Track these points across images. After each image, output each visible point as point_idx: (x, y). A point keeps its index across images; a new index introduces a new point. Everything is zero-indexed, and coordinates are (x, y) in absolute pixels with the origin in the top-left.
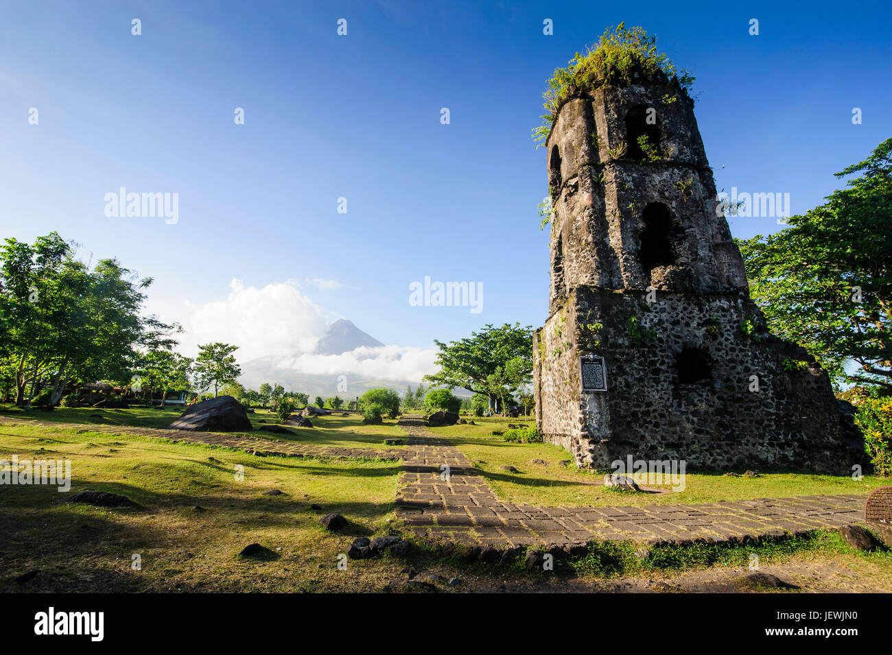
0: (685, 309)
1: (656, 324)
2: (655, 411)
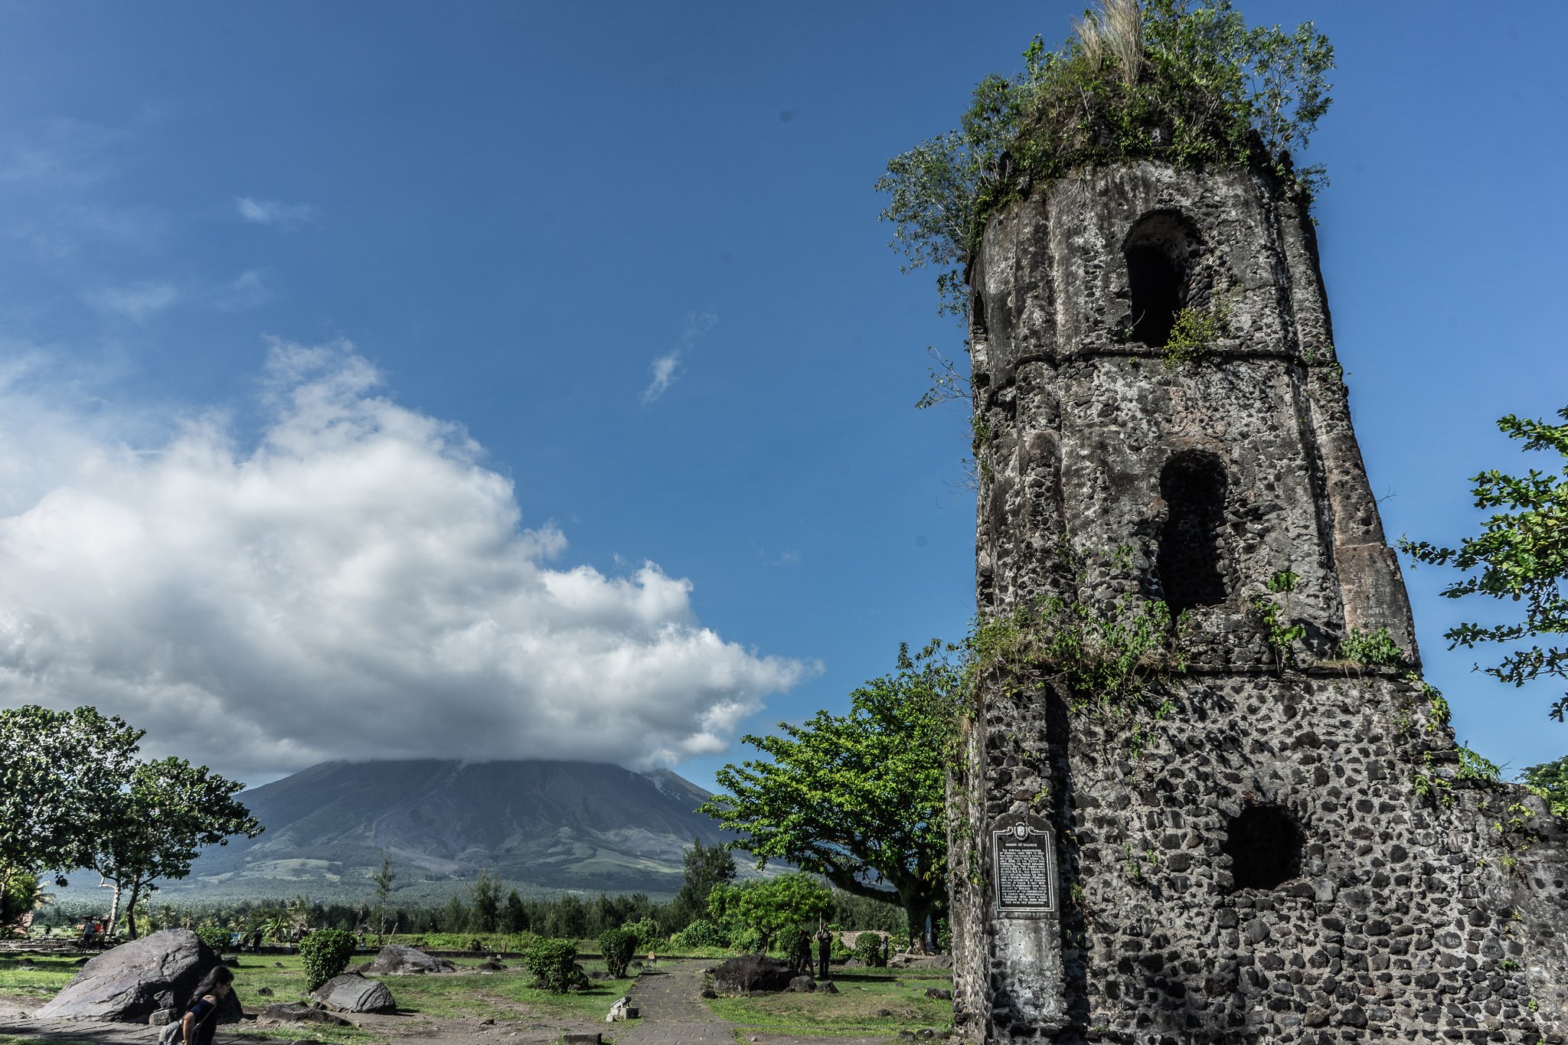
2: (1174, 956)
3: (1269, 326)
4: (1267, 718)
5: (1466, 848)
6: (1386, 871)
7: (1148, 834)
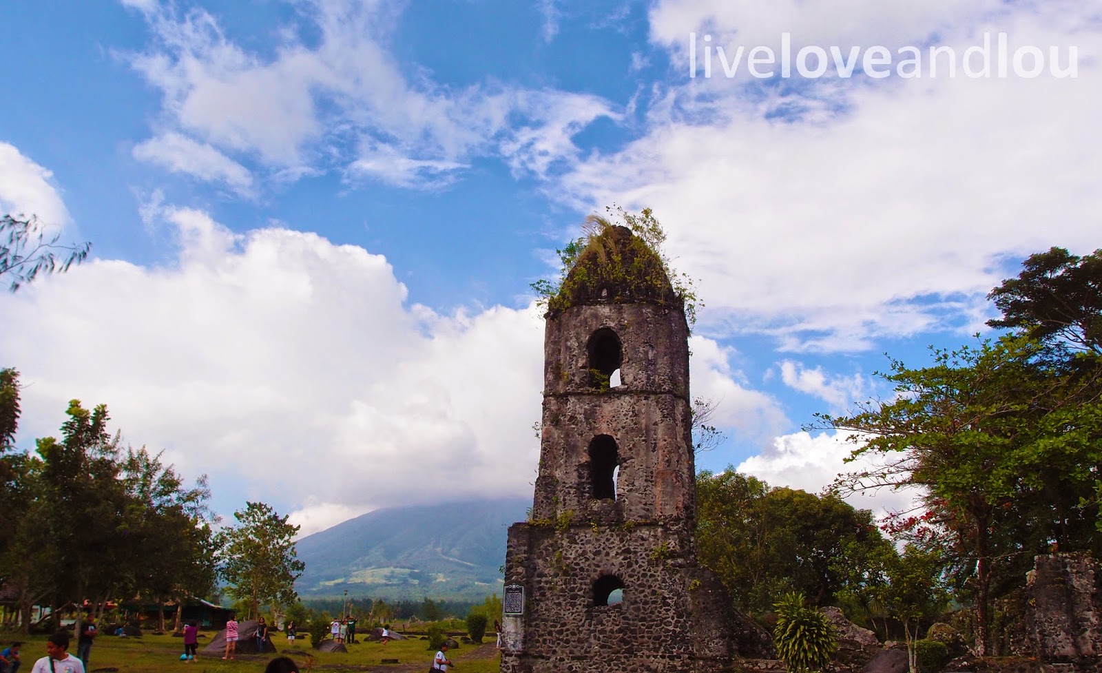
0: (608, 540)
2: (568, 630)
3: (640, 379)
4: (613, 543)
5: (680, 590)
6: (648, 599)
7: (564, 586)
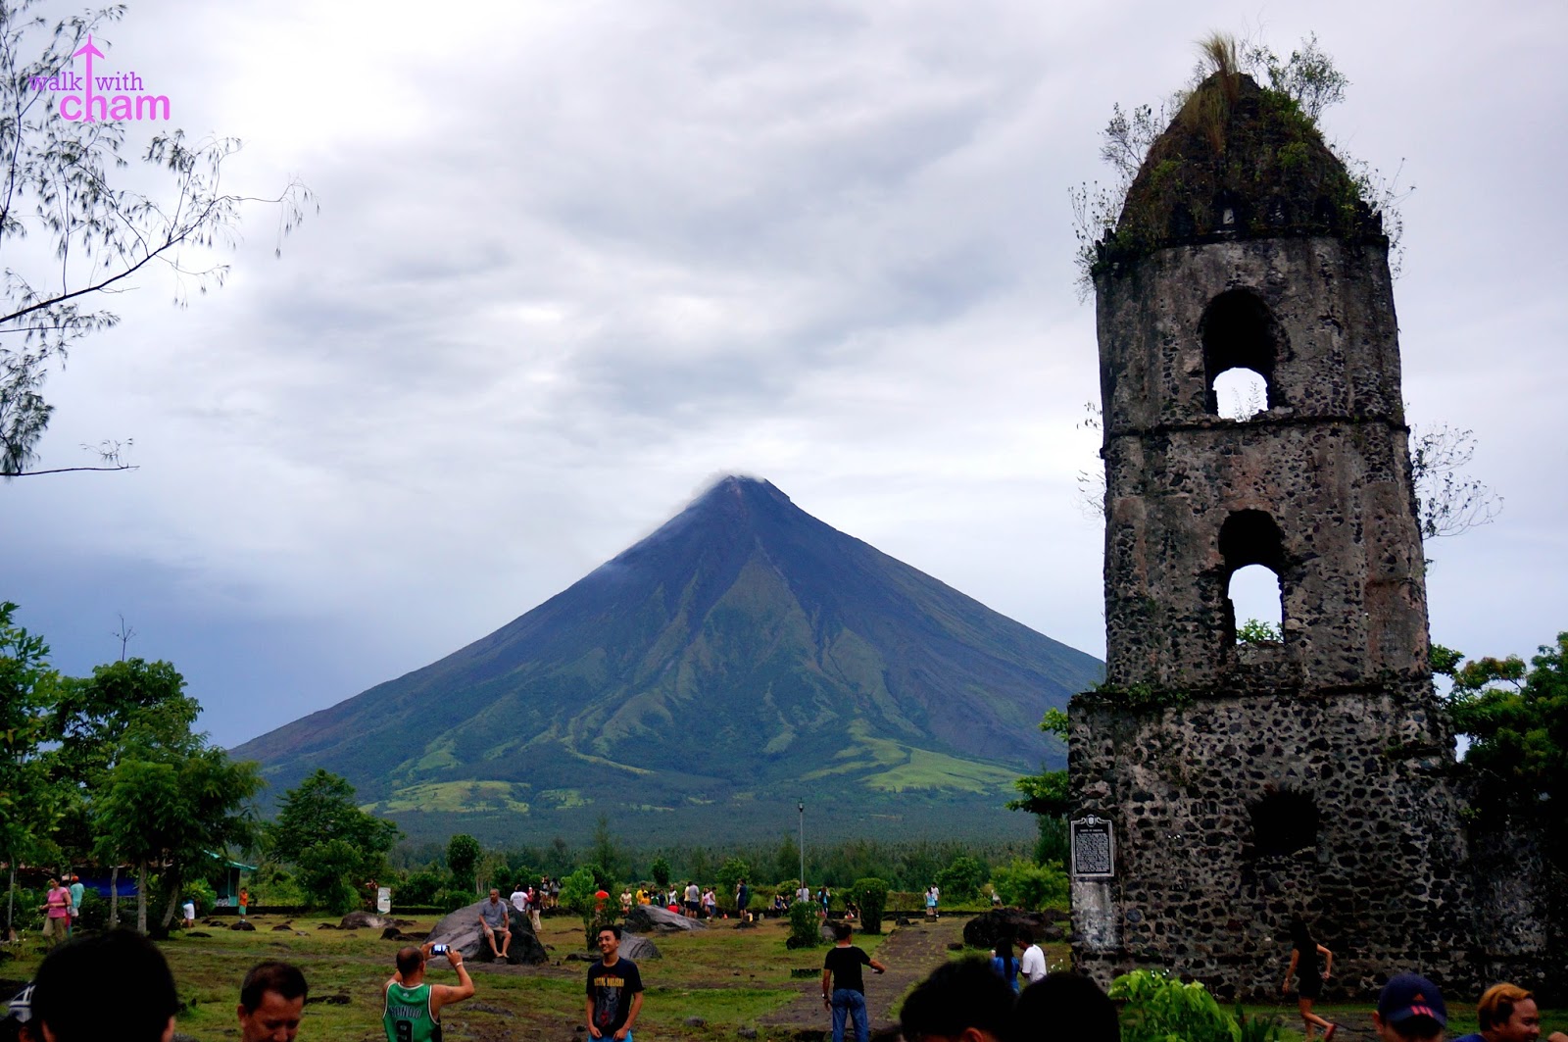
0: (1277, 723)
1: (1219, 755)
2: (1206, 905)
5: (1438, 821)
6: (1371, 840)
7: (1191, 818)
